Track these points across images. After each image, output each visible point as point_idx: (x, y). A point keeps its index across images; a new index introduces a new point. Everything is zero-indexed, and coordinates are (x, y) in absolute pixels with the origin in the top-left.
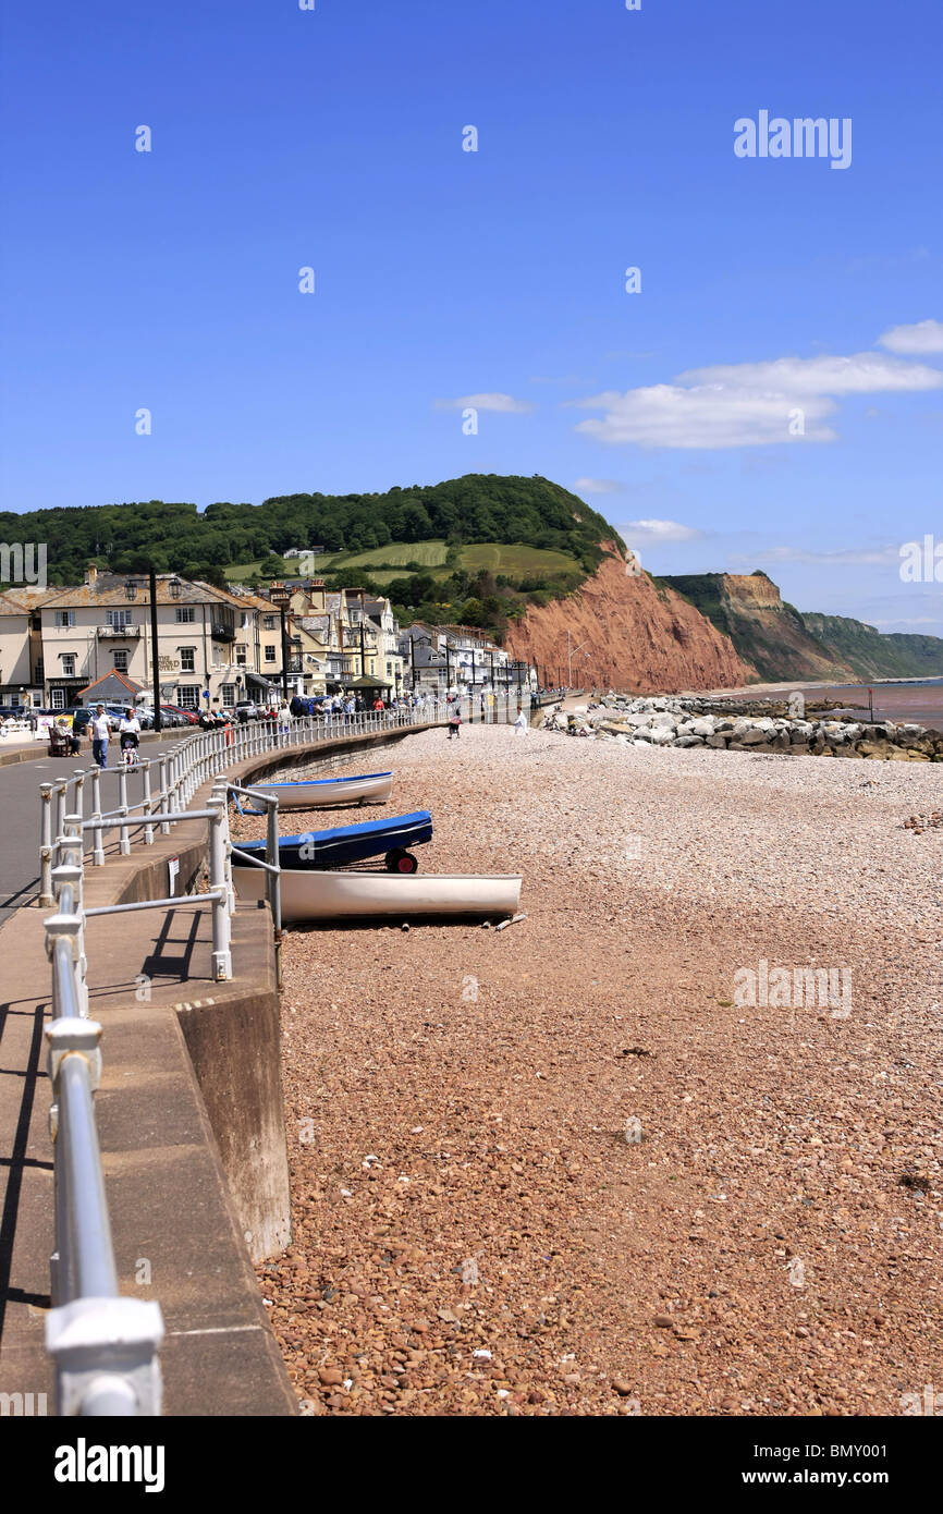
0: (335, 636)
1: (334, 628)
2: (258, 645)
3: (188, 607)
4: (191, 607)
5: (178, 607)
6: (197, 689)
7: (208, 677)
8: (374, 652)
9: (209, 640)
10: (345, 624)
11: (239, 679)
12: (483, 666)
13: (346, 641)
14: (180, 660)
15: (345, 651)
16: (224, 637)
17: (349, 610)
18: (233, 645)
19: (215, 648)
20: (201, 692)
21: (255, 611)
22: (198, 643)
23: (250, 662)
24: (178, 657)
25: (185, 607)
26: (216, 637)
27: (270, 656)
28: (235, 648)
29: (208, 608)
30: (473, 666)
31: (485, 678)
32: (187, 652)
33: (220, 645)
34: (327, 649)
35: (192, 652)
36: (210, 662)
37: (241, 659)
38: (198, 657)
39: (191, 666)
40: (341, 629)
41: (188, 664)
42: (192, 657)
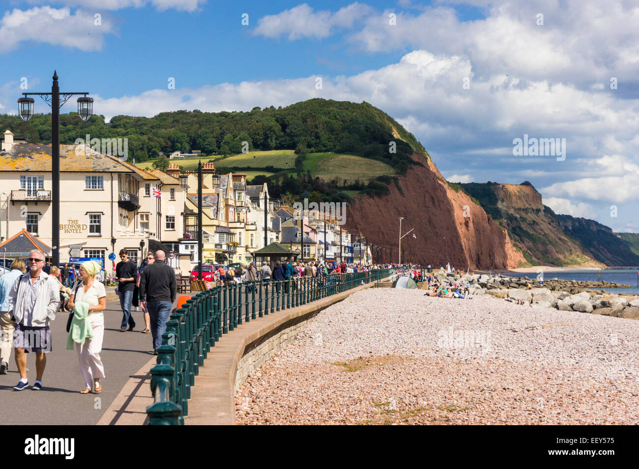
0: (222, 212)
1: (222, 205)
2: (159, 214)
3: (97, 175)
4: (100, 175)
5: (88, 175)
6: (103, 252)
7: (113, 241)
8: (253, 227)
9: (116, 205)
10: (231, 202)
11: (142, 244)
12: (334, 244)
13: (231, 217)
14: (88, 224)
15: (231, 225)
16: (129, 206)
17: (235, 191)
18: (137, 214)
19: (121, 215)
20: (107, 254)
21: (158, 183)
22: (105, 208)
23: (153, 228)
24: (87, 221)
25: (94, 175)
26: (122, 204)
27: (171, 224)
28: (139, 216)
29: (116, 176)
30: (326, 244)
31: (335, 254)
32: (95, 217)
33: (125, 213)
34: (216, 223)
35: (99, 217)
36: (117, 226)
37: (145, 225)
38: (105, 222)
39: (98, 229)
40: (227, 206)
41: (96, 229)
42: (99, 222)
